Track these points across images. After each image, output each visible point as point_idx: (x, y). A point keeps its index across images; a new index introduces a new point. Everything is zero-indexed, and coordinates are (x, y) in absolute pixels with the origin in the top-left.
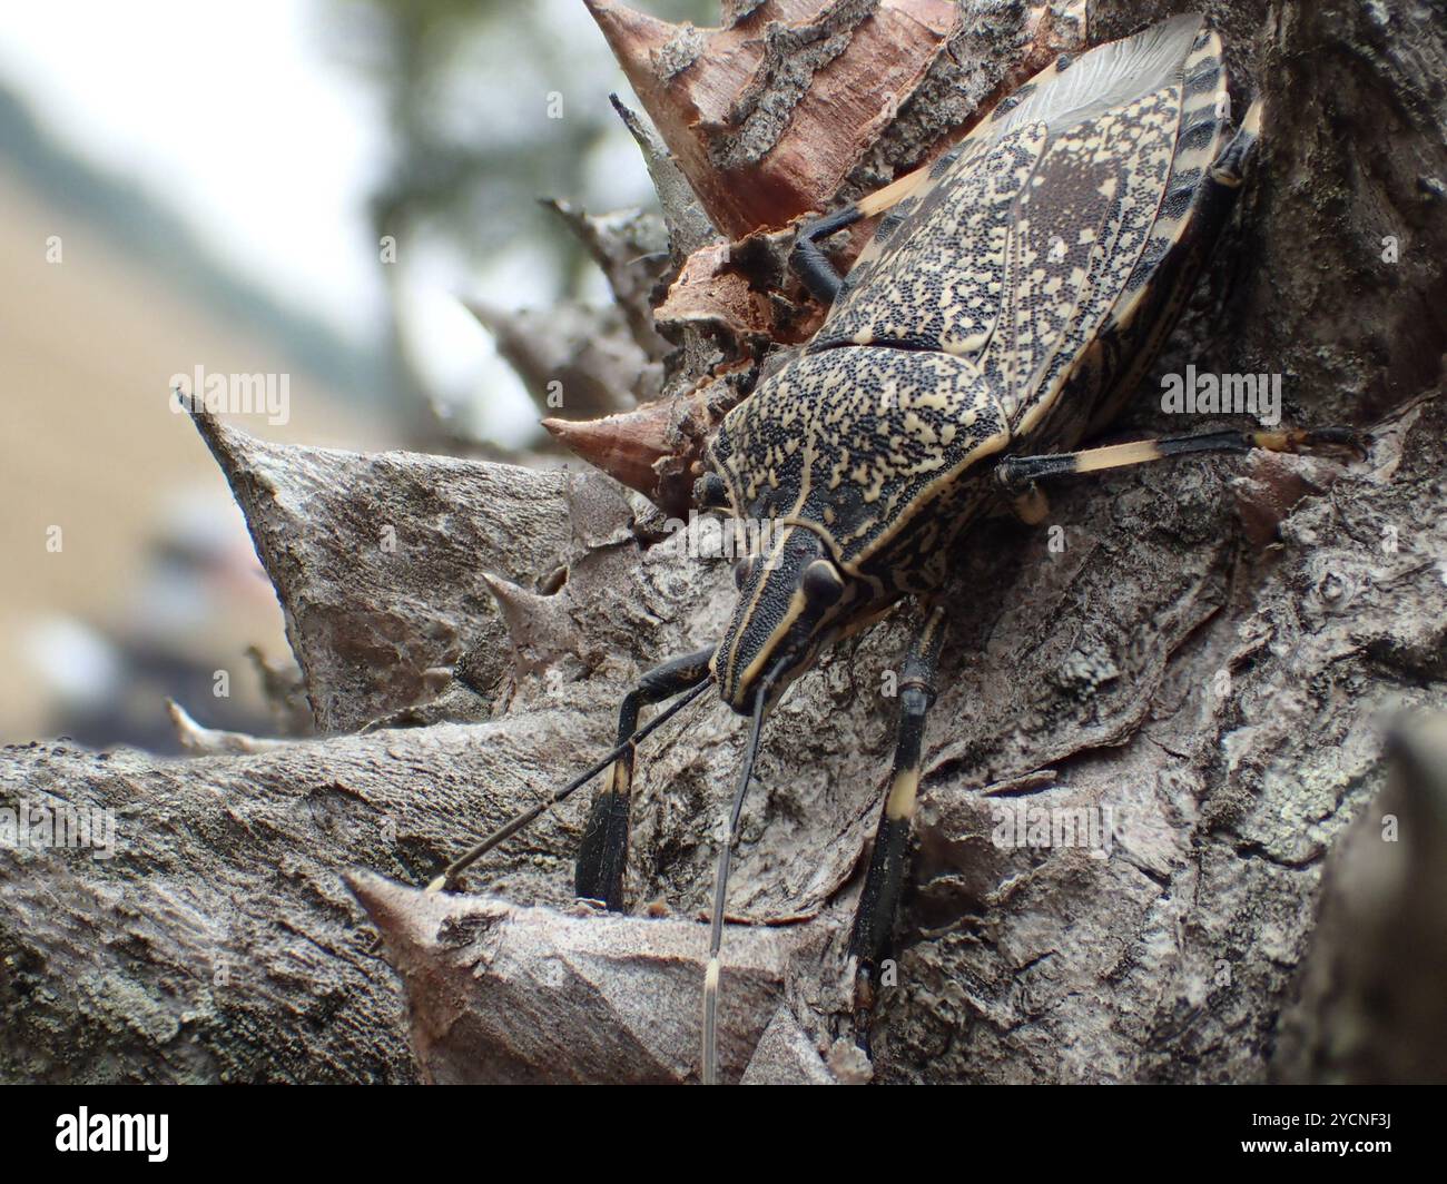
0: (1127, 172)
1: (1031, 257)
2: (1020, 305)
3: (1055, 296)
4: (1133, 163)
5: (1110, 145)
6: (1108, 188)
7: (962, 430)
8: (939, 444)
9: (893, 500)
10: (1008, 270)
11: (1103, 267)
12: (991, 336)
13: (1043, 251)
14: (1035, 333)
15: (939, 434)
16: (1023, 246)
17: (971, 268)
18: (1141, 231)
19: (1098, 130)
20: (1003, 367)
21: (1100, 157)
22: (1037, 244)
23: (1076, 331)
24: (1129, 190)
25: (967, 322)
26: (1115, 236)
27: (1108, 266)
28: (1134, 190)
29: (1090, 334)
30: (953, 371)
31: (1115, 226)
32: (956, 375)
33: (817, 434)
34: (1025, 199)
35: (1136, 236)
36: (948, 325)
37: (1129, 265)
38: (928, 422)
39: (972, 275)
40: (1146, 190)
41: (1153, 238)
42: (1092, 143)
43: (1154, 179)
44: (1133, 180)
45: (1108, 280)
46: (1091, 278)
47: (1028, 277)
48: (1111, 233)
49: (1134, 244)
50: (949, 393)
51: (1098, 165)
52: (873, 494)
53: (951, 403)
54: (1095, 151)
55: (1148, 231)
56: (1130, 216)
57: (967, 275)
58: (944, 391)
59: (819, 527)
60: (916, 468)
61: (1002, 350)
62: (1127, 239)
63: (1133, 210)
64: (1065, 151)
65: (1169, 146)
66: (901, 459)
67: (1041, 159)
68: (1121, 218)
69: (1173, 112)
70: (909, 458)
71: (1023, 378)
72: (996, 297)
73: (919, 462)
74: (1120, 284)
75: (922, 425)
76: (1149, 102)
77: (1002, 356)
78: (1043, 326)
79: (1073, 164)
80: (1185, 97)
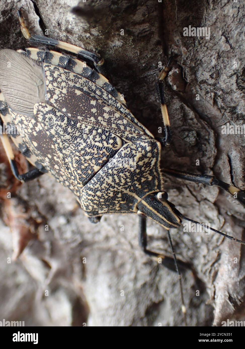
0: (74, 86)
1: (92, 119)
2: (110, 126)
3: (110, 116)
4: (71, 84)
5: (61, 88)
6: (78, 93)
7: (152, 151)
8: (150, 158)
9: (155, 173)
10: (95, 126)
11: (105, 101)
12: (118, 136)
13: (92, 115)
14: (121, 125)
15: (148, 157)
16: (88, 120)
17: (89, 135)
18: (97, 88)
19: (53, 89)
20: (130, 136)
21: (64, 91)
22: (88, 116)
23: (125, 114)
24: (81, 87)
25: (111, 141)
26: (96, 95)
27: (105, 100)
28: (82, 86)
29: (127, 111)
30: (129, 149)
31: (92, 94)
32: (131, 148)
33: (123, 188)
34: (70, 115)
35: (98, 90)
36: (110, 146)
37: (108, 95)
38: (143, 159)
39: (92, 136)
40: (83, 83)
41: (102, 86)
42: (57, 92)
43: (80, 80)
44: (78, 85)
45: (110, 101)
46: (108, 105)
47: (100, 121)
48: (95, 96)
49: (101, 91)
50: (137, 152)
51: (67, 93)
52: (150, 178)
53: (141, 152)
54: (61, 92)
55: (98, 86)
56: (91, 90)
57: (91, 137)
58: (136, 153)
59: (148, 194)
60: (152, 166)
61: (123, 134)
62: (98, 92)
63: (89, 88)
64: (56, 100)
65: (69, 73)
66: (147, 169)
67: (54, 107)
68: (90, 92)
69: (55, 68)
70: (148, 167)
71: (136, 132)
72: (103, 131)
73: (151, 164)
74: (113, 98)
75: (143, 161)
76: (48, 73)
77: (126, 135)
78: (120, 122)
79: (63, 99)
80: (50, 63)
